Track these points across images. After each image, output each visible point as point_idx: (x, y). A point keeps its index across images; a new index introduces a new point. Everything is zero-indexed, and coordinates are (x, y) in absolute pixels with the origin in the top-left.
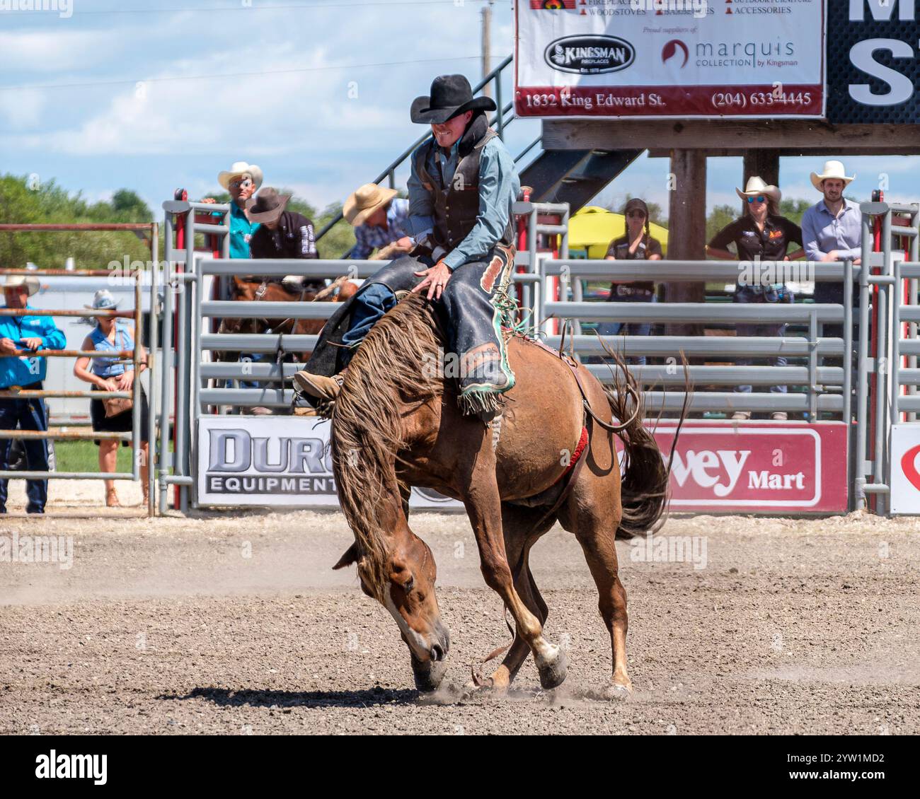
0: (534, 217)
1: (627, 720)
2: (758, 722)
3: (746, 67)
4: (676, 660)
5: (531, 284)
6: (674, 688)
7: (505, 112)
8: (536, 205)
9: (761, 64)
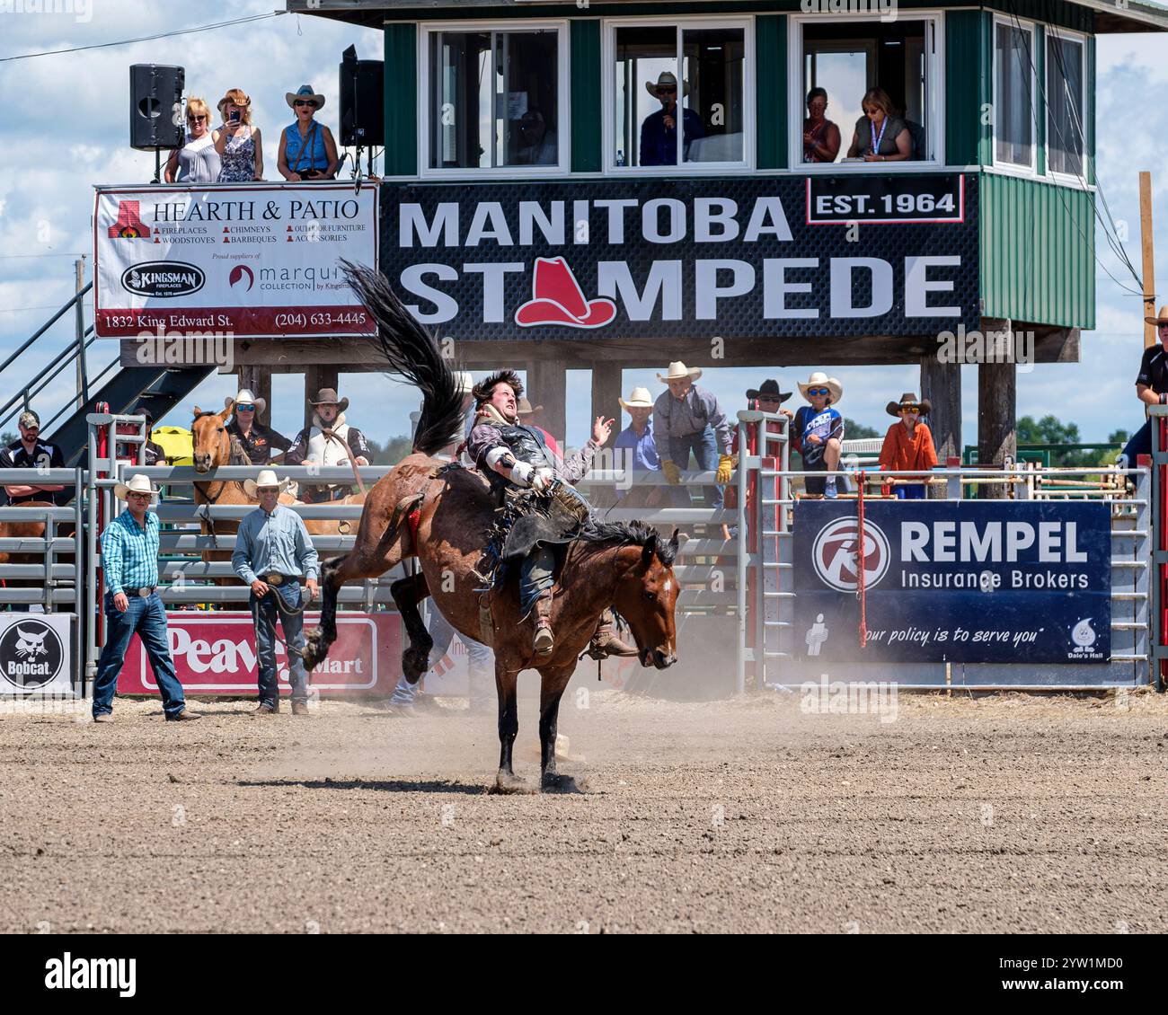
0: (114, 428)
1: (191, 870)
2: (313, 870)
3: (306, 291)
4: (240, 819)
5: (112, 488)
6: (237, 843)
7: (87, 334)
8: (115, 417)
9: (320, 287)
